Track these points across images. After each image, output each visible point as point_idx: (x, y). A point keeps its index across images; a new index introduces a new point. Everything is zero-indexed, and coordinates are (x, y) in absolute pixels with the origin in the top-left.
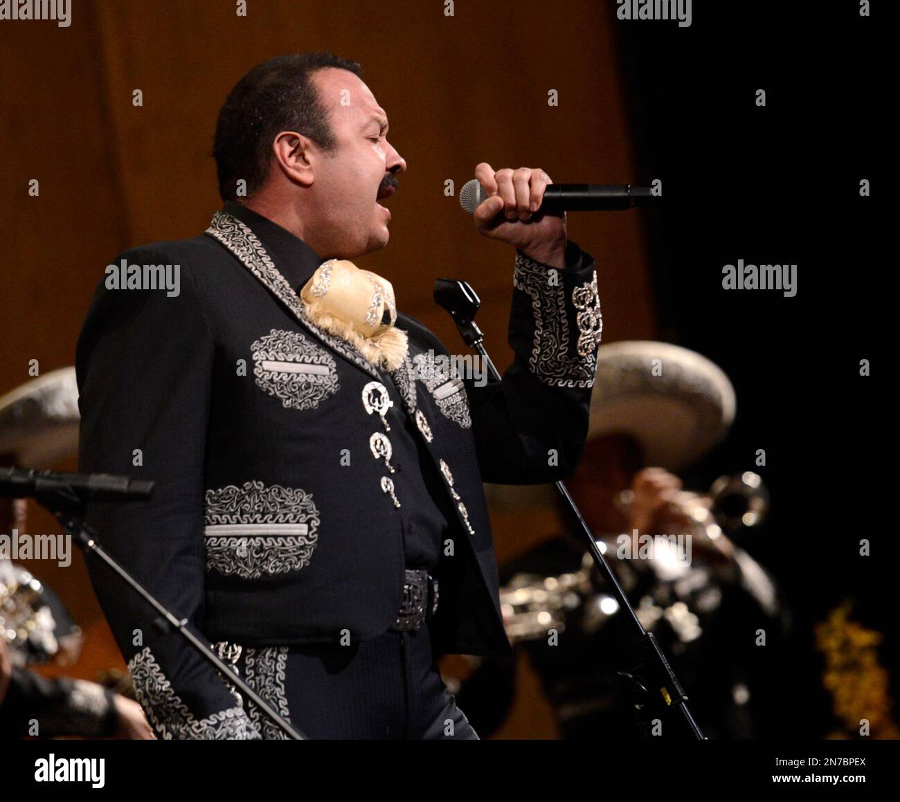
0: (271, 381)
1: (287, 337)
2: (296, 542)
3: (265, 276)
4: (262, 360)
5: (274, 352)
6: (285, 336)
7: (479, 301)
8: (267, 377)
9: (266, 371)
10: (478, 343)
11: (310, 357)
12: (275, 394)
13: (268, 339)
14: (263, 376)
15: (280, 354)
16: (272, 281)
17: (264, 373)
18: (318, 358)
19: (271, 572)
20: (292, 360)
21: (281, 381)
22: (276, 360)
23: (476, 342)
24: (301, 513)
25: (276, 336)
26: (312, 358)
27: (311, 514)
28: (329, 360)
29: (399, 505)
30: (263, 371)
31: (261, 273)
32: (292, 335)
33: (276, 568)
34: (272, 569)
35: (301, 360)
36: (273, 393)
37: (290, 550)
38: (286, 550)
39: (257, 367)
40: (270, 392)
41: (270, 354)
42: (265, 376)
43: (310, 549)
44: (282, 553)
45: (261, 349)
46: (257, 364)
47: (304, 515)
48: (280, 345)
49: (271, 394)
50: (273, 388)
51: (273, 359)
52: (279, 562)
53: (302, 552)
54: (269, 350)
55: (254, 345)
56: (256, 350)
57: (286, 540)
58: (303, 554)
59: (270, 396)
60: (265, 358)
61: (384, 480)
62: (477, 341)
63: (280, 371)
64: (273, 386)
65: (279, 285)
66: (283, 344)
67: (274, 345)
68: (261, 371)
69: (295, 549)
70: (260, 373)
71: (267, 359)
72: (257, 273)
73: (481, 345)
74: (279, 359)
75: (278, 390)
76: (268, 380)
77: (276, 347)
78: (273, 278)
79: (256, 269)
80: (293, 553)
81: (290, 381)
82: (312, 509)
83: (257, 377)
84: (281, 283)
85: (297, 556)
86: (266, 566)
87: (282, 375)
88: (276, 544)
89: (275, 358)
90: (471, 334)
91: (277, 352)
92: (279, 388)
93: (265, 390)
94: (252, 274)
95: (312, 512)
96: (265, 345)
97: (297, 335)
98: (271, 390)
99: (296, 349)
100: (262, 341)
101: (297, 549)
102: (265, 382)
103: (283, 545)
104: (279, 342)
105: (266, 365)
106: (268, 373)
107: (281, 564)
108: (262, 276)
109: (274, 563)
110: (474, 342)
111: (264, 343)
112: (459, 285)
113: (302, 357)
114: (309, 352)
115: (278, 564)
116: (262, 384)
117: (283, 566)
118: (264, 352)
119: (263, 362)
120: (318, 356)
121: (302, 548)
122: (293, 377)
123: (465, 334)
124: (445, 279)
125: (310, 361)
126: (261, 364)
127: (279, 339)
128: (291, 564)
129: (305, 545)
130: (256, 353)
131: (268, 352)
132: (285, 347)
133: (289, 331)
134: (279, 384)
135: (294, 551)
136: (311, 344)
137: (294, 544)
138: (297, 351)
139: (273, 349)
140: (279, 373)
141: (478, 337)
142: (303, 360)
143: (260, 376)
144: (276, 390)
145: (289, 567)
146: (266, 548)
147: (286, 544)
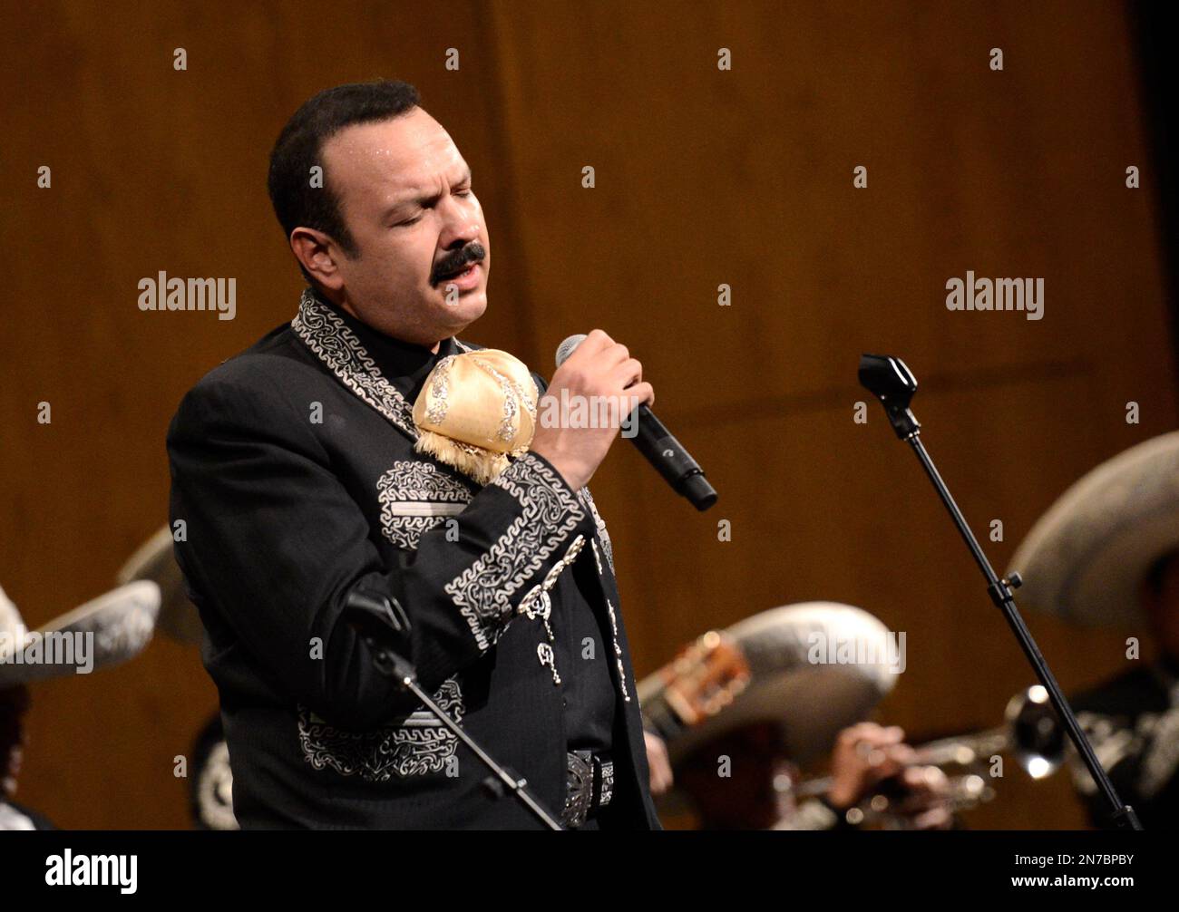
0: (403, 529)
1: (415, 469)
2: (435, 736)
3: (371, 393)
4: (391, 502)
5: (404, 490)
6: (412, 469)
7: (915, 383)
8: (398, 524)
9: (396, 516)
10: (914, 436)
11: (445, 493)
12: (408, 546)
13: (395, 473)
14: (392, 525)
15: (411, 491)
16: (381, 398)
17: (394, 519)
18: (455, 494)
19: (403, 773)
20: (425, 498)
21: (414, 529)
22: (408, 500)
23: (911, 435)
24: (442, 698)
25: (402, 469)
26: (448, 493)
27: (455, 699)
28: (467, 495)
29: (558, 681)
30: (393, 516)
31: (366, 389)
32: (419, 467)
33: (409, 768)
34: (404, 769)
35: (435, 498)
36: (405, 545)
37: (428, 746)
38: (423, 746)
39: (384, 512)
40: (402, 543)
41: (400, 491)
42: (395, 524)
43: (453, 745)
44: (417, 750)
45: (389, 486)
46: (384, 508)
47: (446, 701)
48: (409, 480)
49: (402, 546)
50: (406, 539)
51: (404, 498)
52: (414, 760)
53: (442, 748)
54: (399, 487)
55: (380, 481)
56: (383, 488)
57: (423, 733)
58: (444, 751)
59: (402, 549)
60: (394, 499)
61: (541, 648)
62: (913, 433)
63: (413, 514)
64: (405, 536)
65: (391, 401)
66: (412, 479)
67: (403, 481)
68: (389, 517)
69: (434, 745)
70: (388, 521)
71: (398, 500)
72: (360, 392)
73: (917, 438)
74: (412, 498)
75: (412, 541)
76: (398, 529)
77: (405, 484)
78: (381, 394)
79: (359, 386)
80: (431, 750)
81: (425, 527)
82: (457, 693)
83: (385, 526)
84: (393, 397)
85: (436, 753)
86: (397, 765)
87: (415, 519)
88: (409, 737)
89: (407, 497)
90: (905, 424)
91: (408, 489)
92: (413, 538)
93: (394, 542)
94: (354, 394)
95: (456, 696)
96: (393, 480)
97: (425, 465)
98: (403, 541)
99: (428, 484)
100: (389, 476)
101: (437, 744)
102: (394, 532)
103: (419, 739)
104: (406, 476)
105: (398, 509)
106: (398, 519)
107: (415, 763)
108: (368, 396)
109: (407, 763)
110: (908, 435)
111: (392, 478)
112: (890, 363)
113: (437, 493)
114: (443, 487)
115: (412, 763)
116: (391, 535)
117: (419, 766)
118: (393, 490)
119: (392, 504)
120: (454, 491)
121: (443, 743)
122: (429, 521)
123: (898, 424)
124: (873, 354)
125: (445, 499)
126: (389, 508)
127: (406, 473)
128: (428, 764)
129: (447, 738)
130: (384, 493)
131: (397, 490)
132: (414, 483)
133: (415, 461)
134: (412, 533)
135: (433, 747)
136: (444, 476)
137: (433, 738)
138: (429, 486)
139: (403, 486)
140: (412, 518)
141: (914, 428)
142: (438, 497)
143: (388, 524)
144: (409, 540)
145: (426, 767)
146: (397, 743)
147: (423, 738)
